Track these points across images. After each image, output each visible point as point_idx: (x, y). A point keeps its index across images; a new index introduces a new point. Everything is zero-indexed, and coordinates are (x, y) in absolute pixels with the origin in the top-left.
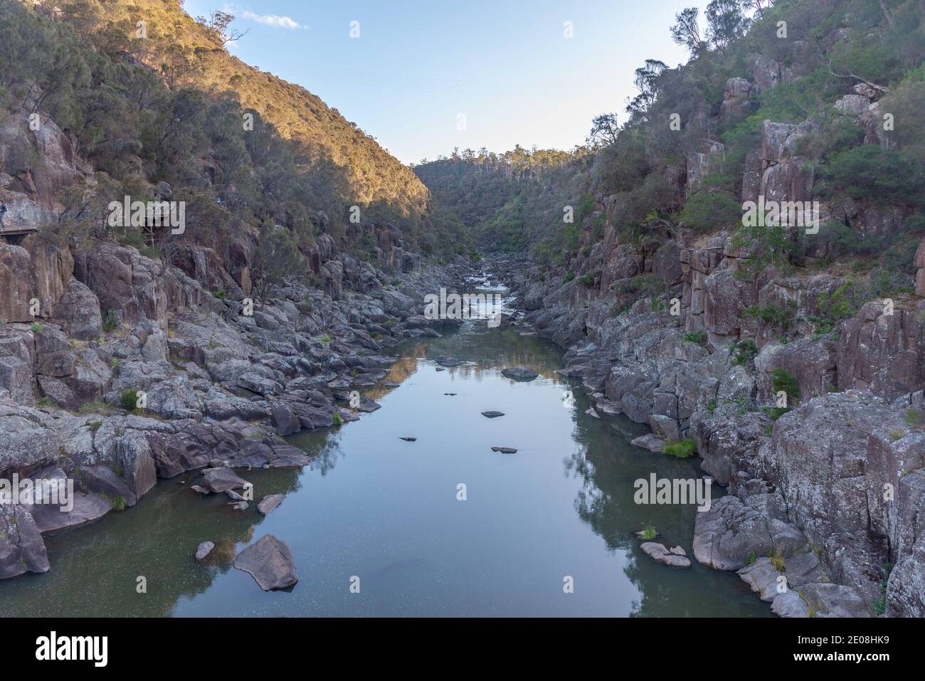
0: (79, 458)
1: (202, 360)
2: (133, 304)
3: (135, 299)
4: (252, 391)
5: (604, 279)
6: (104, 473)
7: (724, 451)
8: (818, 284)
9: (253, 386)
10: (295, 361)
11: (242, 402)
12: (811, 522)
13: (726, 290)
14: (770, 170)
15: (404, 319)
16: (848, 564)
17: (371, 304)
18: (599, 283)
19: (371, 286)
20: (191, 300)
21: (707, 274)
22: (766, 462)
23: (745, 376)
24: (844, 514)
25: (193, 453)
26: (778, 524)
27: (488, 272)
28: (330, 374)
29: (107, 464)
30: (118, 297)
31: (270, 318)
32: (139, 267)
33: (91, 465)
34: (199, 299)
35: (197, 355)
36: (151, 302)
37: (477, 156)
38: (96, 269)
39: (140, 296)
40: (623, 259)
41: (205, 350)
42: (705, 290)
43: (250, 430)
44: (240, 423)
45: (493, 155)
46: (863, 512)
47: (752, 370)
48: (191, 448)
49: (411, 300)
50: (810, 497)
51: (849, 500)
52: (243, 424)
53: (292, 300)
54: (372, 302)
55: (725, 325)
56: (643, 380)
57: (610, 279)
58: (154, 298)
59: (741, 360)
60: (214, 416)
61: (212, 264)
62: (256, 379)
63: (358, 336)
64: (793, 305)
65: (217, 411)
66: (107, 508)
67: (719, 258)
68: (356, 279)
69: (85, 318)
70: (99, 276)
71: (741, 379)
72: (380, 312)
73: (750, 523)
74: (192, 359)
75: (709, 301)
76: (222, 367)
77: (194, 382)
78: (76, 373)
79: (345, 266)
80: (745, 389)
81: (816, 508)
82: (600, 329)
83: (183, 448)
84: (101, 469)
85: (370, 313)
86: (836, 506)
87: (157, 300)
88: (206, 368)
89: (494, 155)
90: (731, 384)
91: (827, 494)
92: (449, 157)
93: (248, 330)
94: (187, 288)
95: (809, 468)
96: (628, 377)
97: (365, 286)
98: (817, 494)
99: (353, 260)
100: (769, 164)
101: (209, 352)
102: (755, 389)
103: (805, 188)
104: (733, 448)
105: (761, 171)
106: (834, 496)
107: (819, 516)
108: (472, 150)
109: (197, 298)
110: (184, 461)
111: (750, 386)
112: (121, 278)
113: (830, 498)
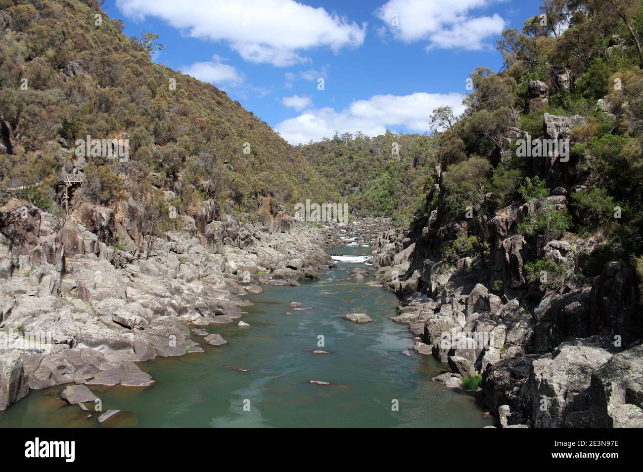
1: (87, 298)
2: (38, 251)
3: (39, 247)
4: (122, 324)
9: (124, 320)
10: (166, 302)
11: (111, 333)
13: (519, 251)
15: (272, 270)
17: (246, 258)
19: (247, 243)
20: (89, 249)
23: (527, 323)
25: (62, 371)
28: (194, 314)
31: (152, 266)
32: (46, 222)
34: (95, 249)
35: (83, 294)
37: (354, 138)
40: (450, 224)
41: (90, 290)
42: (503, 250)
44: (106, 350)
45: (367, 139)
48: (61, 367)
49: (281, 255)
52: (109, 351)
53: (176, 252)
54: (247, 256)
55: (516, 281)
58: (54, 247)
60: (86, 343)
61: (111, 221)
62: (127, 315)
65: (89, 339)
68: (236, 237)
72: (254, 264)
74: (80, 297)
76: (101, 304)
77: (76, 316)
80: (526, 335)
83: (54, 367)
85: (244, 265)
87: (56, 248)
88: (90, 304)
89: (369, 138)
90: (516, 330)
92: (331, 139)
94: (87, 239)
96: (441, 324)
97: (242, 242)
99: (234, 221)
101: (93, 291)
108: (350, 133)
109: (94, 248)
111: (530, 333)
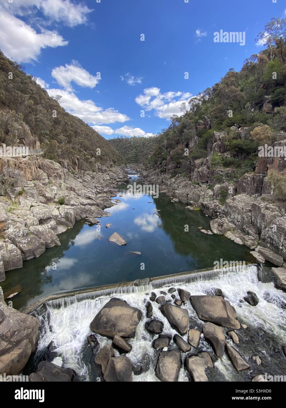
0: (57, 216)
1: (74, 190)
2: (55, 176)
3: (56, 174)
4: (89, 198)
5: (167, 170)
6: (63, 220)
7: (211, 209)
8: (228, 170)
9: (90, 197)
10: (95, 190)
11: (89, 201)
12: (238, 223)
13: (205, 172)
14: (215, 143)
16: (250, 231)
18: (165, 171)
20: (66, 175)
21: (199, 168)
22: (223, 210)
23: (211, 192)
24: (246, 221)
25: (82, 214)
26: (230, 224)
27: (130, 168)
29: (63, 218)
30: (51, 174)
31: (86, 179)
32: (56, 166)
33: (59, 218)
34: (68, 174)
35: (73, 189)
36: (60, 175)
38: (44, 166)
39: (57, 174)
40: (172, 165)
41: (75, 188)
42: (199, 172)
43: (93, 208)
44: (89, 206)
46: (250, 220)
47: (213, 190)
48: (81, 213)
50: (237, 218)
51: (247, 218)
52: (90, 207)
53: (89, 175)
54: (106, 176)
55: (204, 180)
56: (183, 194)
57: (169, 170)
59: (209, 188)
60: (83, 205)
61: (68, 165)
62: (90, 195)
63: (107, 184)
64: (222, 175)
65: (83, 203)
66: (66, 229)
67: (202, 165)
68: (101, 170)
69: (44, 179)
70: (45, 168)
71: (211, 193)
72: (109, 178)
73: (225, 224)
74: (71, 190)
75: (200, 174)
76: (80, 192)
77: (75, 196)
78: (45, 194)
79: (98, 166)
80: (211, 195)
81: (239, 220)
82: (167, 182)
83: (79, 213)
84: (62, 219)
86: (244, 219)
87: (62, 174)
88: (76, 193)
90: (208, 194)
91: (242, 217)
92: (117, 138)
93: (81, 182)
94: (65, 171)
95: (237, 211)
96: (180, 193)
97: (104, 171)
98: (239, 217)
100: (215, 142)
101: (76, 188)
102: (214, 195)
103: (224, 148)
104: (213, 208)
105: (213, 144)
106: (243, 217)
107: (240, 222)
110: (80, 216)
111: (212, 194)
112: (52, 169)
113: (243, 218)
